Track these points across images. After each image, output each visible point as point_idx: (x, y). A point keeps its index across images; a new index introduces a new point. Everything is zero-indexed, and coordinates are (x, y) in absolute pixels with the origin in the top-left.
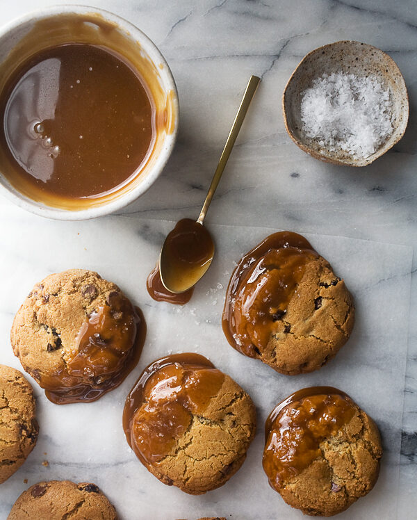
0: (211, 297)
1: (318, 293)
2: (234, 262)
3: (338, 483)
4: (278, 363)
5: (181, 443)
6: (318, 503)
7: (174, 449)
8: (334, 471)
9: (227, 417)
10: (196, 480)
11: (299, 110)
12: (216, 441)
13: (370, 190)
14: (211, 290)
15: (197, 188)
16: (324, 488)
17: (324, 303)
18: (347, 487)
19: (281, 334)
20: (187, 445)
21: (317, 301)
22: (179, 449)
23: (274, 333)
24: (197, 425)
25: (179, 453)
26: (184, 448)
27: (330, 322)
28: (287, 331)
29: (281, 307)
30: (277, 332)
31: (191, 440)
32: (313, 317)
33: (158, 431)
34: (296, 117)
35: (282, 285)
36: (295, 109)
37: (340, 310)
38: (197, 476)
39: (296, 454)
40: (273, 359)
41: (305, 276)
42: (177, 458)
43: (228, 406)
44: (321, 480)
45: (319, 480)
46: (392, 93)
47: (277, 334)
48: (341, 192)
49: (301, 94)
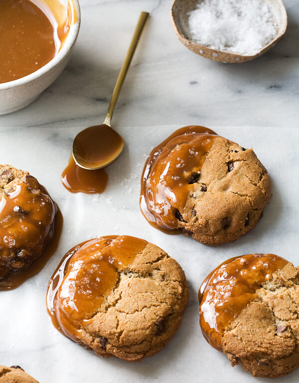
0: (126, 187)
1: (229, 158)
2: (144, 155)
3: (282, 325)
4: (200, 221)
5: (111, 299)
6: (264, 345)
7: (103, 306)
8: (276, 314)
9: (155, 272)
10: (130, 333)
11: (188, 26)
12: (146, 292)
13: (268, 88)
14: (125, 180)
15: (101, 100)
16: (268, 330)
17: (236, 165)
18: (292, 327)
19: (198, 193)
20: (117, 301)
21: (230, 164)
22: (109, 306)
23: (191, 193)
24: (125, 280)
25: (109, 309)
26: (114, 305)
27: (246, 181)
28: (204, 190)
29: (195, 170)
30: (194, 191)
31: (120, 295)
32: (228, 177)
33: (85, 289)
34: (186, 30)
35: (192, 152)
36: (183, 24)
37: (253, 171)
38: (131, 329)
39: (232, 296)
40: (194, 218)
41: (214, 146)
42: (107, 314)
43: (155, 262)
44: (263, 321)
45: (261, 321)
46: (270, 6)
47: (194, 194)
48: (240, 92)
49: (188, 14)
